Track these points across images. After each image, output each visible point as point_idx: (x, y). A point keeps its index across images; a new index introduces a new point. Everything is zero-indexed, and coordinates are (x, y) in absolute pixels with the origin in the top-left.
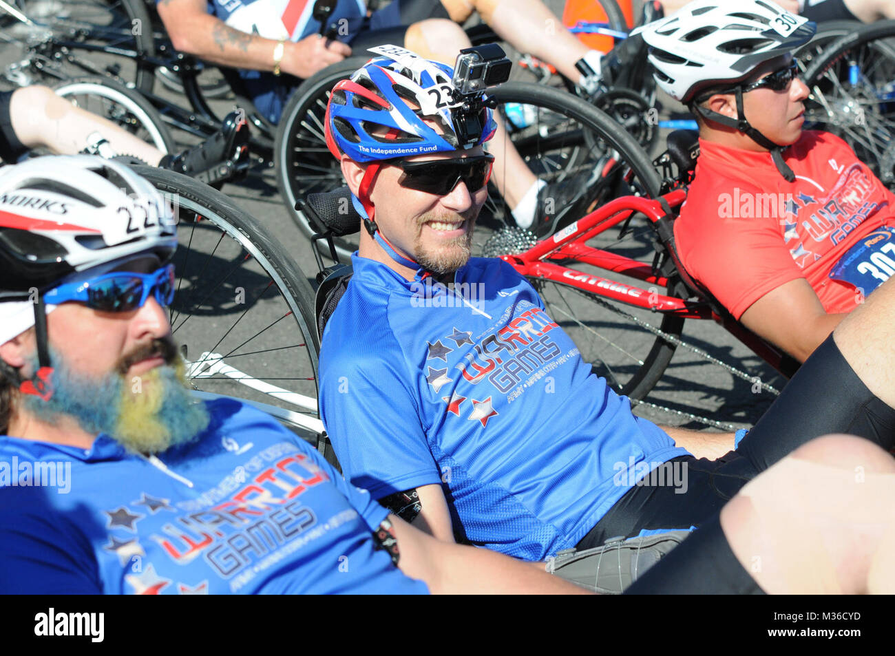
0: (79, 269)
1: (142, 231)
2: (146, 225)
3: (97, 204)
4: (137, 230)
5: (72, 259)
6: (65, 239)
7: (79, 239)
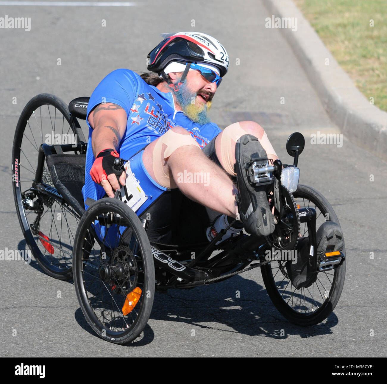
0: (205, 60)
1: (224, 61)
2: (226, 60)
3: (217, 48)
4: (223, 60)
5: (205, 57)
6: (206, 51)
7: (209, 53)
